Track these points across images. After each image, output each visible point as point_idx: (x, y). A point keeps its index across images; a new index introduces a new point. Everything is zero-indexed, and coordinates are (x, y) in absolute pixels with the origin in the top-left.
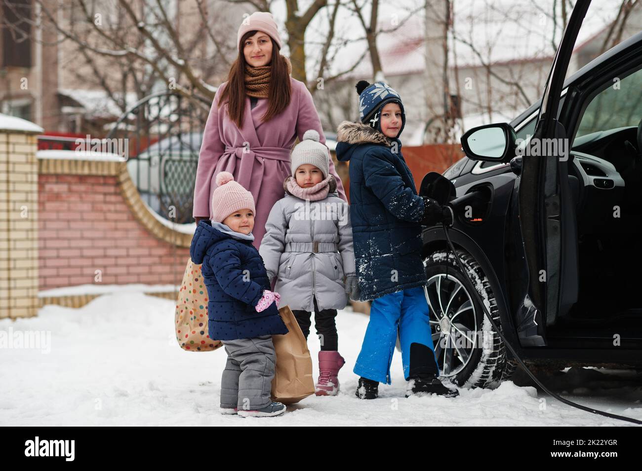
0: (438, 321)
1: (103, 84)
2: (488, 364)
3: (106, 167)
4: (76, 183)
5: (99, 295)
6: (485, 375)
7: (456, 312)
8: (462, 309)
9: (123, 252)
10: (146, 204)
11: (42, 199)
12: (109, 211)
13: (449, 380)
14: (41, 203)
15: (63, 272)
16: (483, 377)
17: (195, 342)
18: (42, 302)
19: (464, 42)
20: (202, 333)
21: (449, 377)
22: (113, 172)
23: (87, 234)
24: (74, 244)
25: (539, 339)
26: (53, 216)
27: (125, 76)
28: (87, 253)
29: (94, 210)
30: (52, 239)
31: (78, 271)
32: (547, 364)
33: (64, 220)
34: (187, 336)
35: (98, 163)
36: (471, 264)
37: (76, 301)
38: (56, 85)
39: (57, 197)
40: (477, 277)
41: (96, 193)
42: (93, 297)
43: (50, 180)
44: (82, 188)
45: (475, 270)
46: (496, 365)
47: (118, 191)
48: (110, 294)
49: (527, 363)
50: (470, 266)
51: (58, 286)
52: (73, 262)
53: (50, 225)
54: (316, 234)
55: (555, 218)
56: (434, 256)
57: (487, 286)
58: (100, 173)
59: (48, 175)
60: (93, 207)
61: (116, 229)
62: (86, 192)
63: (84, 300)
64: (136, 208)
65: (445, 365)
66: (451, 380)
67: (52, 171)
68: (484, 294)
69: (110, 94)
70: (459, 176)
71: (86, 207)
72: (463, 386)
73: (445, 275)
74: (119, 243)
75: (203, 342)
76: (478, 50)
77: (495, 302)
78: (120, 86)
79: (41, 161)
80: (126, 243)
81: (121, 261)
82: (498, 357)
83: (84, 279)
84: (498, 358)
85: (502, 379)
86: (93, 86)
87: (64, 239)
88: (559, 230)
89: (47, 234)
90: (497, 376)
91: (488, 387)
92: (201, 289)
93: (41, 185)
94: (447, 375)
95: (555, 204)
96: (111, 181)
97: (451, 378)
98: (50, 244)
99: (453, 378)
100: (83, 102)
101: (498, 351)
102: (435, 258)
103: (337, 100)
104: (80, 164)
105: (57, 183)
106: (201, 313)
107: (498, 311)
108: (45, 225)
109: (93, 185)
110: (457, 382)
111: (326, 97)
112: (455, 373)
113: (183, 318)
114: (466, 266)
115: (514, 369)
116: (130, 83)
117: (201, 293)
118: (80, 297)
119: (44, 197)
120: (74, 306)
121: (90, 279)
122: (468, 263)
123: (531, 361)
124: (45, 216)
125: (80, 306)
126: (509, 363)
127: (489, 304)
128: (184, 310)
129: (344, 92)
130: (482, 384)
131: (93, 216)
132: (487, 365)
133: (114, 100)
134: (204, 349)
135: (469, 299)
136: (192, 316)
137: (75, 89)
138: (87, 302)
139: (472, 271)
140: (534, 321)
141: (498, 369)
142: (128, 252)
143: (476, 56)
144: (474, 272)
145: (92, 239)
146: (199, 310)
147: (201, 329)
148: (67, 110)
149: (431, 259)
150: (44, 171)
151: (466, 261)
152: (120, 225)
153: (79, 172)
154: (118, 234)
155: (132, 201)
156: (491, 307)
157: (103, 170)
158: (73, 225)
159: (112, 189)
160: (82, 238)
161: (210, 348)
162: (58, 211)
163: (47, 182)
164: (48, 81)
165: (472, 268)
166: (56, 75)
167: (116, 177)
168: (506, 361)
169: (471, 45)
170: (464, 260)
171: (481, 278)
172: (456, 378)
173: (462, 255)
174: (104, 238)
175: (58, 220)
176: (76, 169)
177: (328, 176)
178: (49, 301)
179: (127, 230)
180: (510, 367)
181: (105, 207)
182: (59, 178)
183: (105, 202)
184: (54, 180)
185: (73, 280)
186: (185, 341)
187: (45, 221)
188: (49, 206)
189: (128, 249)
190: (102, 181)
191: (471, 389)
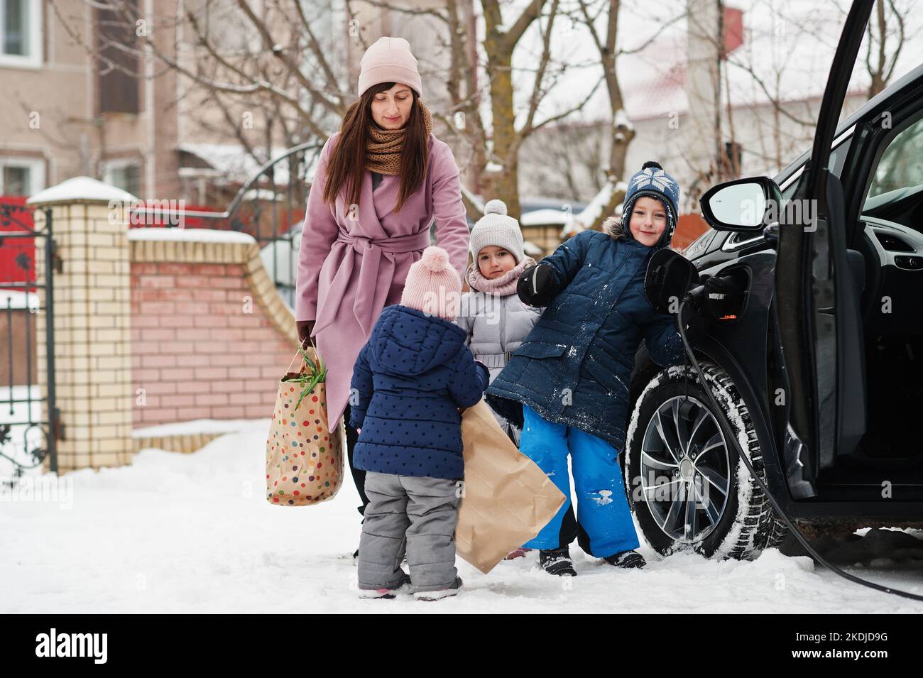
0: (676, 464)
1: (239, 136)
2: (746, 524)
3: (227, 252)
4: (185, 275)
5: (220, 435)
6: (743, 541)
7: (701, 450)
8: (709, 446)
9: (254, 373)
10: (287, 305)
11: (136, 298)
12: (234, 314)
13: (692, 549)
14: (134, 304)
15: (167, 401)
16: (739, 543)
17: (286, 492)
18: (137, 444)
19: (741, 66)
20: (295, 480)
21: (692, 544)
22: (239, 259)
23: (203, 347)
24: (182, 361)
25: (806, 487)
26: (153, 322)
27: (270, 123)
28: (201, 374)
29: (211, 313)
30: (152, 354)
31: (188, 400)
32: (830, 524)
33: (168, 328)
34: (276, 484)
35: (216, 246)
36: (721, 381)
37: (187, 443)
38: (174, 136)
39: (158, 295)
40: (730, 400)
41: (214, 288)
42: (212, 437)
43: (148, 270)
44: (194, 281)
45: (727, 390)
46: (758, 525)
47: (246, 285)
48: (235, 432)
49: (802, 522)
50: (720, 383)
51: (161, 422)
52: (182, 388)
53: (148, 335)
54: (508, 343)
55: (829, 312)
56: (670, 370)
57: (744, 413)
58: (219, 260)
59: (145, 264)
60: (210, 308)
61: (244, 340)
62: (199, 288)
63: (198, 442)
64: (272, 309)
65: (687, 527)
66: (695, 548)
67: (150, 257)
68: (740, 424)
69: (248, 149)
70: (705, 255)
71: (200, 308)
72: (713, 556)
73: (685, 396)
74: (248, 359)
75: (296, 493)
76: (760, 77)
77: (755, 435)
78: (262, 136)
79: (134, 243)
80: (258, 359)
81: (251, 386)
82: (762, 514)
83: (198, 412)
84: (761, 516)
85: (769, 546)
86: (224, 138)
87: (169, 354)
88: (833, 328)
89: (143, 348)
90: (760, 542)
91: (748, 558)
92: (293, 420)
93: (135, 278)
94: (689, 542)
95: (827, 291)
96: (236, 271)
97: (694, 546)
98: (148, 362)
99: (698, 546)
100: (212, 161)
101: (760, 506)
102: (671, 373)
103: (579, 154)
104: (190, 248)
105: (158, 275)
106: (295, 452)
107: (759, 448)
108: (141, 334)
109: (210, 276)
110: (704, 551)
111: (563, 149)
112: (699, 538)
113: (273, 457)
114: (714, 384)
115: (786, 531)
116: (277, 133)
117: (293, 424)
118: (192, 438)
119: (139, 295)
120: (183, 451)
121: (207, 411)
122: (717, 379)
123: (808, 520)
124: (140, 321)
125: (193, 450)
126: (778, 523)
127: (747, 438)
128: (276, 447)
129: (590, 142)
130: (738, 554)
131: (210, 321)
132: (745, 526)
133: (255, 157)
134: (299, 502)
135: (718, 431)
136: (284, 456)
137: (198, 142)
138: (203, 445)
139: (723, 391)
140: (798, 461)
141: (761, 532)
142: (261, 372)
143: (758, 85)
144: (726, 392)
145: (209, 354)
146: (291, 447)
147: (294, 474)
148: (187, 172)
149: (666, 375)
150: (139, 258)
151: (714, 377)
152: (250, 334)
153: (190, 259)
154: (247, 347)
155: (266, 299)
156: (750, 442)
157: (223, 256)
158: (181, 334)
159: (237, 283)
160: (195, 353)
161: (308, 501)
162: (160, 315)
163: (143, 274)
164: (163, 132)
165: (723, 386)
166: (175, 124)
167: (242, 265)
168: (772, 520)
169: (750, 71)
170: (712, 375)
171: (736, 401)
172: (703, 546)
173: (709, 367)
174: (227, 353)
175: (160, 327)
176: (185, 255)
177: (523, 258)
178: (148, 443)
179: (259, 341)
180: (779, 529)
181: (227, 309)
182: (161, 267)
183: (228, 302)
184: (154, 271)
185: (183, 413)
186: (273, 490)
187: (141, 328)
188: (146, 307)
189: (261, 367)
190: (222, 271)
191: (722, 561)
